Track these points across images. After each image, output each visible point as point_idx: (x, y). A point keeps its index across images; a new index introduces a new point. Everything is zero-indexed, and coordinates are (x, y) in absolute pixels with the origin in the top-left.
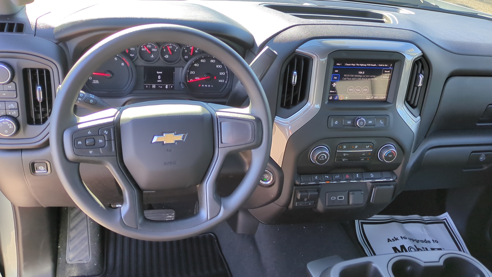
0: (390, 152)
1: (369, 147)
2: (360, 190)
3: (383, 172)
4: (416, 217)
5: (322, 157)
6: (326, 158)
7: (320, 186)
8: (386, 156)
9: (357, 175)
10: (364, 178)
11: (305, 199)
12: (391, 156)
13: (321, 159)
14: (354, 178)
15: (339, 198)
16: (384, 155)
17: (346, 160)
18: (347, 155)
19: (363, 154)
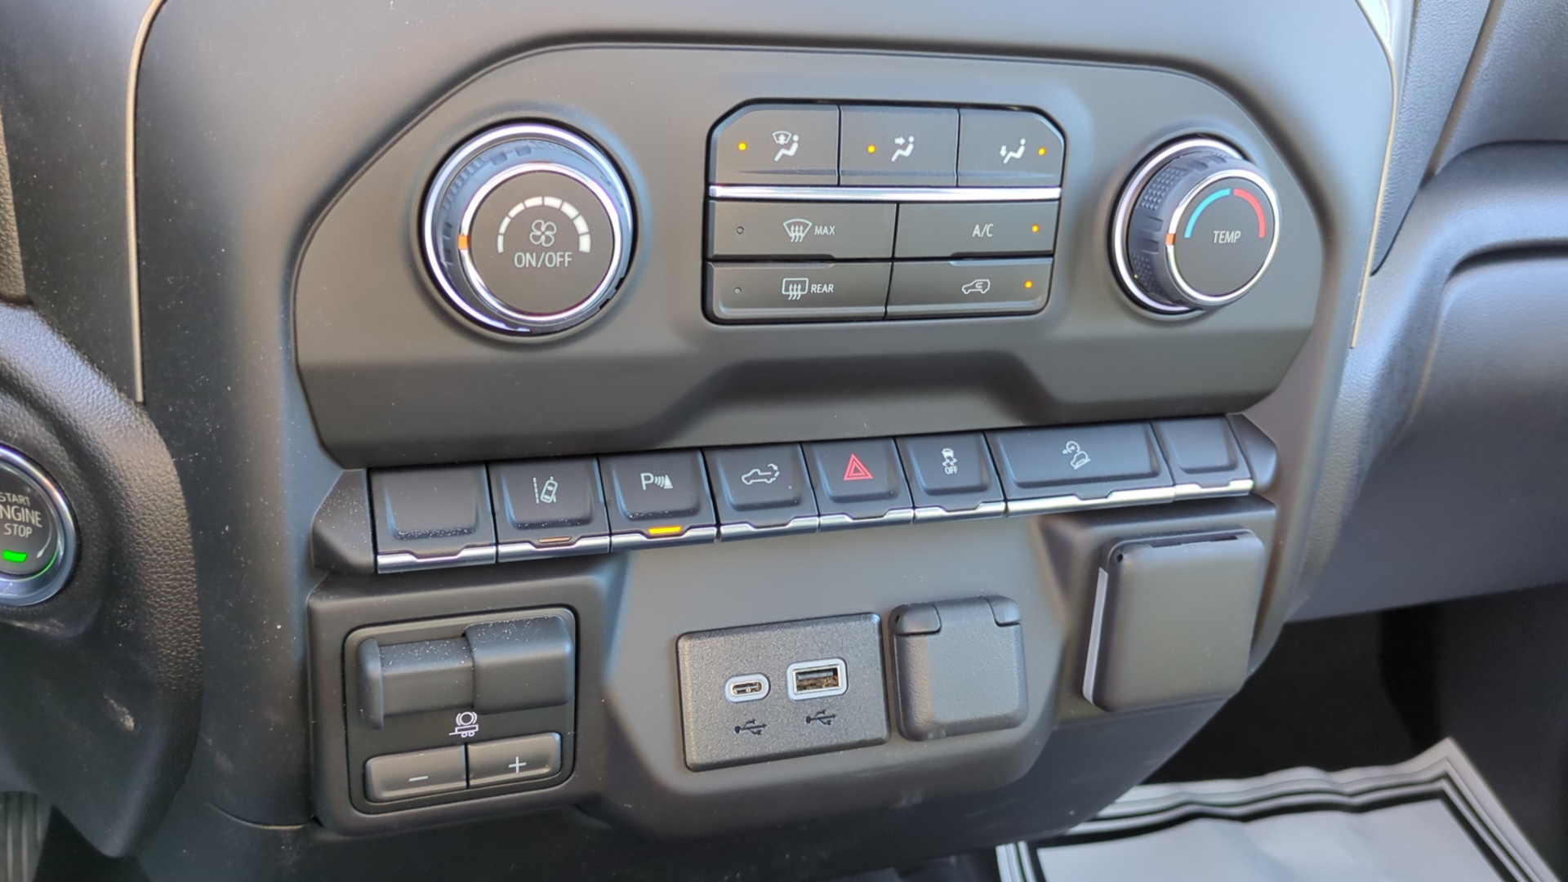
0: (1226, 192)
1: (1022, 149)
2: (989, 600)
3: (1166, 428)
4: (1303, 779)
5: (543, 233)
6: (585, 244)
7: (598, 580)
8: (1188, 234)
9: (948, 453)
10: (1012, 475)
11: (459, 719)
12: (1233, 237)
13: (528, 259)
14: (921, 481)
15: (801, 687)
16: (1173, 230)
17: (815, 288)
18: (818, 231)
19: (977, 231)
